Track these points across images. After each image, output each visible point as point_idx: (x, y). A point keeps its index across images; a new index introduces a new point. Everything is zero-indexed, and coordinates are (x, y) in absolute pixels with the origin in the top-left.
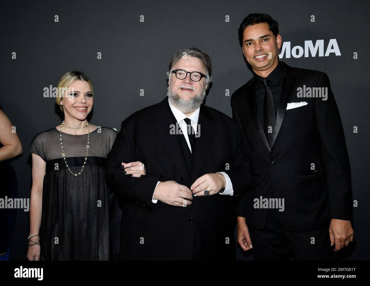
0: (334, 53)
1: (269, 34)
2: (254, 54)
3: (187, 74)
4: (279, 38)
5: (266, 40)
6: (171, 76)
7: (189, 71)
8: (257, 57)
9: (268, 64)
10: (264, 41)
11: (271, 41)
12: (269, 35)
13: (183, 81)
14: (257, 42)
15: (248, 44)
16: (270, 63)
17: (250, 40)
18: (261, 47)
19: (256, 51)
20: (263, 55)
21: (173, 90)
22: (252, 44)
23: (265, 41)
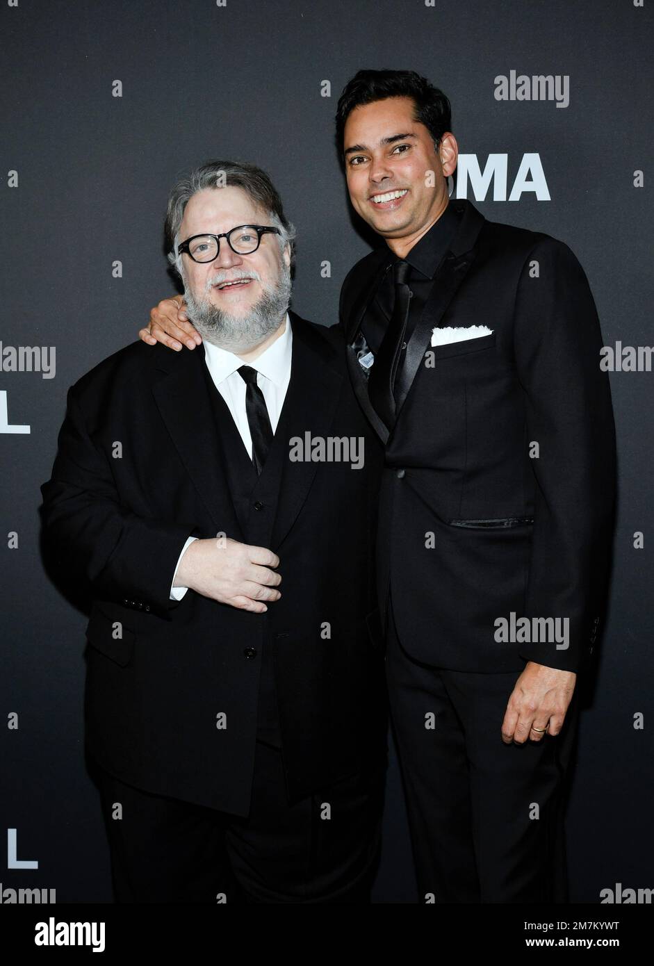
0: (533, 194)
1: (410, 131)
2: (369, 190)
3: (218, 243)
4: (451, 144)
5: (402, 149)
6: (179, 260)
7: (222, 233)
8: (377, 199)
9: (408, 221)
10: (398, 151)
11: (419, 150)
12: (412, 135)
13: (214, 264)
14: (378, 154)
15: (356, 161)
16: (416, 216)
17: (359, 148)
18: (386, 170)
19: (373, 182)
20: (392, 193)
21: (198, 298)
22: (365, 160)
23: (401, 151)
